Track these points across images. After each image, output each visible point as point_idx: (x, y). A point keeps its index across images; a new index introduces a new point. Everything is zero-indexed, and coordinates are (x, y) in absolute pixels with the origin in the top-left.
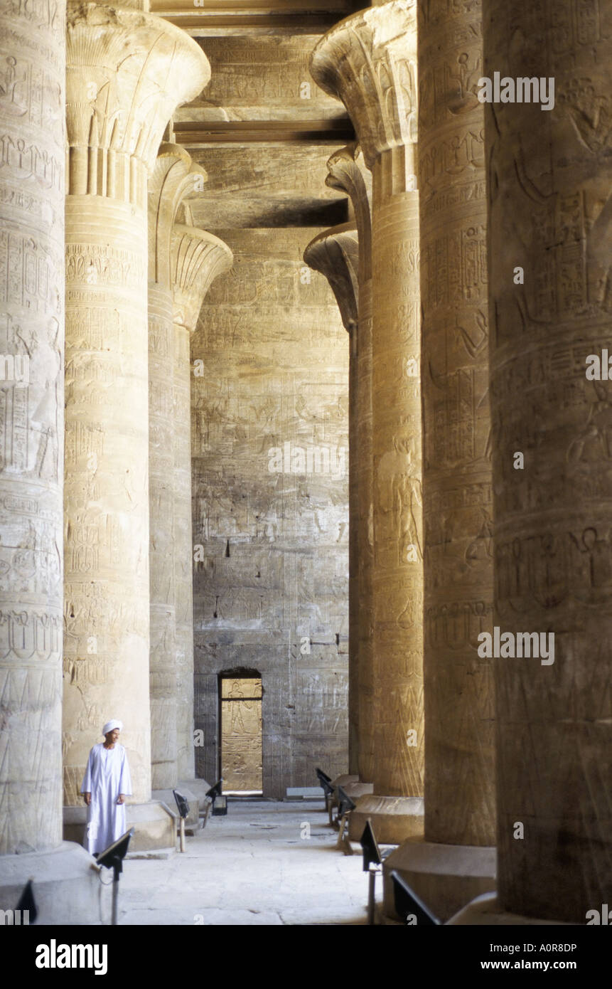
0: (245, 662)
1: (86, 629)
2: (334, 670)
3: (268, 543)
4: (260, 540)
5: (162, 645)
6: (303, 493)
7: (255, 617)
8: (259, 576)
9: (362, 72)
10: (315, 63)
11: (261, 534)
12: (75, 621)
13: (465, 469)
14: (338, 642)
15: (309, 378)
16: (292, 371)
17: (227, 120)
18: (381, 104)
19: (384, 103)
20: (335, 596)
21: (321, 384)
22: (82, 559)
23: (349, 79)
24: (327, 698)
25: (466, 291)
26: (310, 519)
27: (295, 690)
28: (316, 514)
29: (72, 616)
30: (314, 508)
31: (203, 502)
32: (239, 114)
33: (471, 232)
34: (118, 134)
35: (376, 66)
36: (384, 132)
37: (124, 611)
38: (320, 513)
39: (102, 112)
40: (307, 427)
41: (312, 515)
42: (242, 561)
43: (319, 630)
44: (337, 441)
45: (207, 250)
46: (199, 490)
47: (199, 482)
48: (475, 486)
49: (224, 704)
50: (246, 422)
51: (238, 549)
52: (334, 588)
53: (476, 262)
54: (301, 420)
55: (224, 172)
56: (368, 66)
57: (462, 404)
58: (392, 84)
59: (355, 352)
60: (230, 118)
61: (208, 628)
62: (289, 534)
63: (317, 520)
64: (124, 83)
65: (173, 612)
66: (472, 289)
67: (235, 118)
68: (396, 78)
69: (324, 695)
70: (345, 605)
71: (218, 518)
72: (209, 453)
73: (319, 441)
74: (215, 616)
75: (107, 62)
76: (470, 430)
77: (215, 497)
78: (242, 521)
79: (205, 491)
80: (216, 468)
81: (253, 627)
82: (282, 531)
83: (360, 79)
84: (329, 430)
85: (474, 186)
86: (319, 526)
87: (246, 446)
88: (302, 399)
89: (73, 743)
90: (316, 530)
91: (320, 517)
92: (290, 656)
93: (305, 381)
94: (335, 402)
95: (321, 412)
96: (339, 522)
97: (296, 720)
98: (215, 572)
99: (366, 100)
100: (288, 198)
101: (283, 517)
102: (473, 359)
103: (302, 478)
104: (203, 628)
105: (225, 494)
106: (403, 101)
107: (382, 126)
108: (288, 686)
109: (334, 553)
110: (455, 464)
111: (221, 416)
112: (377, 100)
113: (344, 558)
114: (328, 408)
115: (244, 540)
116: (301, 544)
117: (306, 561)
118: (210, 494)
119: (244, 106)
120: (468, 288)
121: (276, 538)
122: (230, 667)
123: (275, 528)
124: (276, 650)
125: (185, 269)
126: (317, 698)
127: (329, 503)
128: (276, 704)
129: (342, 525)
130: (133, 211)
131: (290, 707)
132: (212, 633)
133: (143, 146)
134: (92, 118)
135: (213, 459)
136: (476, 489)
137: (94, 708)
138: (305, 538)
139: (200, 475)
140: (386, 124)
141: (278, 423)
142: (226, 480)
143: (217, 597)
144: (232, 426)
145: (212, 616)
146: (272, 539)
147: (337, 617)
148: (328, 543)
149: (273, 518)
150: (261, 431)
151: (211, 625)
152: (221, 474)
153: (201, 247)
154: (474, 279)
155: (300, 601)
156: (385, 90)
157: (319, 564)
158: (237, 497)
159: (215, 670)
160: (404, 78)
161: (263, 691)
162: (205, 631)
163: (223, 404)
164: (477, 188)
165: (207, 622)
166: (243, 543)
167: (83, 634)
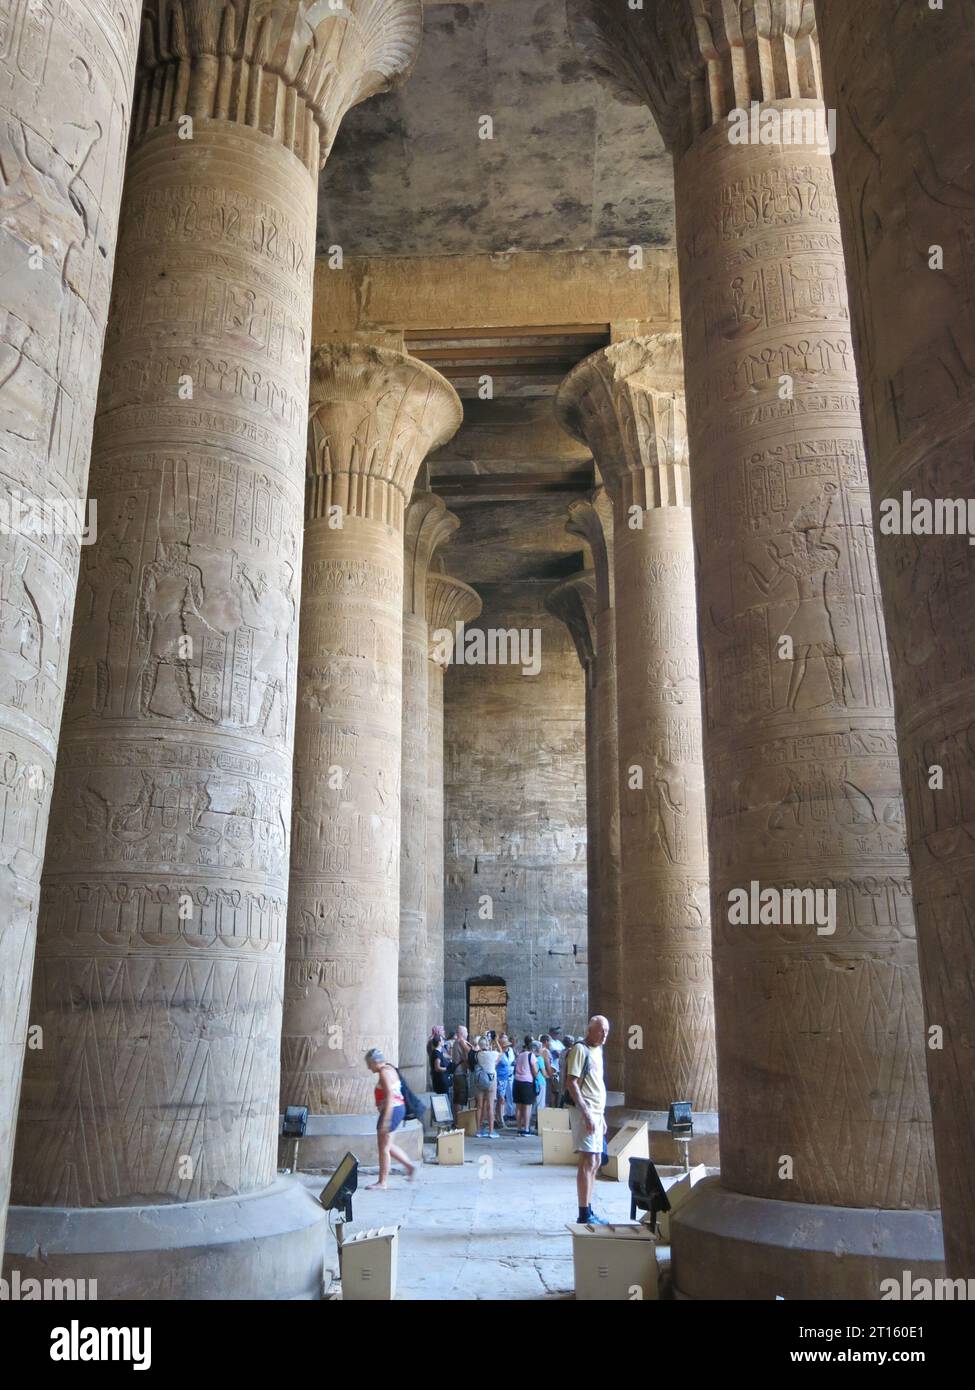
0: (491, 970)
1: (335, 929)
2: (572, 979)
3: (512, 861)
4: (505, 859)
5: (413, 950)
6: (543, 816)
7: (500, 929)
8: (504, 891)
9: (603, 405)
10: (559, 403)
11: (505, 853)
12: (325, 922)
13: (761, 722)
14: (575, 953)
15: (548, 715)
16: (534, 709)
17: (478, 473)
18: (622, 433)
19: (624, 431)
20: (573, 911)
21: (559, 720)
22: (333, 859)
23: (591, 413)
24: (565, 1004)
25: (753, 522)
26: (550, 840)
27: (536, 997)
28: (555, 836)
29: (322, 916)
30: (553, 830)
31: (454, 824)
32: (488, 466)
33: (757, 458)
34: (377, 462)
35: (616, 398)
36: (625, 458)
37: (374, 911)
38: (558, 833)
39: (362, 441)
40: (546, 758)
41: (552, 836)
42: (489, 877)
43: (558, 941)
44: (573, 770)
45: (460, 595)
46: (451, 813)
47: (451, 806)
48: (776, 742)
49: (472, 1009)
50: (492, 753)
51: (485, 866)
52: (572, 903)
53: (764, 490)
54: (541, 752)
55: (474, 529)
56: (609, 397)
57: (754, 648)
58: (632, 413)
59: (591, 684)
60: (480, 471)
61: (458, 939)
62: (532, 853)
63: (556, 840)
64: (383, 416)
65: (424, 918)
66: (760, 520)
67: (484, 472)
68: (636, 407)
69: (563, 1001)
70: (584, 919)
71: (467, 839)
72: (460, 780)
73: (557, 769)
74: (465, 927)
75: (369, 398)
76: (766, 677)
77: (464, 819)
78: (489, 841)
79: (456, 814)
80: (466, 794)
81: (498, 939)
82: (524, 850)
83: (602, 412)
84: (566, 760)
85: (757, 410)
86: (557, 846)
87: (493, 774)
88: (541, 732)
89: (318, 1048)
90: (555, 849)
91: (559, 838)
92: (531, 965)
93: (545, 717)
94: (570, 736)
95: (559, 745)
96: (576, 842)
97: (537, 1025)
98: (464, 887)
99: (607, 431)
100: (531, 551)
101: (525, 838)
102: (767, 596)
103: (543, 803)
104: (454, 938)
105: (474, 816)
106: (642, 428)
107: (623, 453)
108: (530, 993)
109: (571, 870)
110: (750, 717)
111: (470, 747)
112: (618, 429)
113: (582, 875)
114: (565, 741)
115: (490, 858)
116: (542, 862)
117: (546, 877)
118: (460, 818)
119: (492, 459)
120: (756, 518)
121: (520, 856)
122: (477, 975)
123: (518, 847)
124: (518, 959)
125: (440, 612)
126: (557, 1004)
127: (567, 825)
128: (520, 1009)
129: (578, 845)
130: (390, 532)
131: (532, 1013)
132: (462, 943)
133: (400, 474)
134: (353, 448)
135: (464, 785)
136: (778, 744)
137: (341, 1011)
138: (545, 857)
139: (452, 800)
140: (626, 450)
141: (520, 754)
142: (475, 805)
143: (466, 910)
144: (480, 757)
145: (461, 927)
146: (515, 858)
147: (574, 930)
148: (566, 861)
149: (517, 839)
150: (506, 761)
151: (460, 935)
152: (470, 799)
153: (453, 593)
154: (763, 507)
155: (540, 914)
156: (625, 419)
157: (558, 881)
158: (484, 820)
159: (465, 977)
160: (643, 406)
161: (507, 997)
162: (456, 941)
163: (472, 737)
164: (760, 411)
165: (458, 933)
166: (489, 861)
167: (332, 934)
